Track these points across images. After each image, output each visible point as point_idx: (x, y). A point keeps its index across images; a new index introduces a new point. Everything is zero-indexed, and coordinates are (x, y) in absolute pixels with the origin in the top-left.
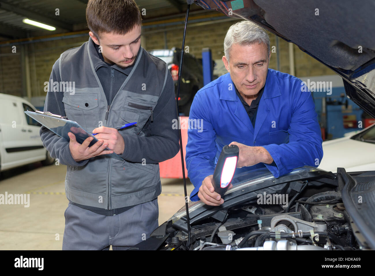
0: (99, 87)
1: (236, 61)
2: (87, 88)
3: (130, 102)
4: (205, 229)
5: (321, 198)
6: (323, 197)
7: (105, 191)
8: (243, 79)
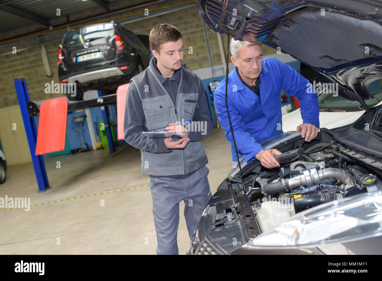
0: (166, 94)
1: (245, 57)
2: (160, 96)
3: (185, 99)
4: (247, 181)
5: (314, 149)
6: (315, 148)
7: (182, 163)
8: (250, 68)
